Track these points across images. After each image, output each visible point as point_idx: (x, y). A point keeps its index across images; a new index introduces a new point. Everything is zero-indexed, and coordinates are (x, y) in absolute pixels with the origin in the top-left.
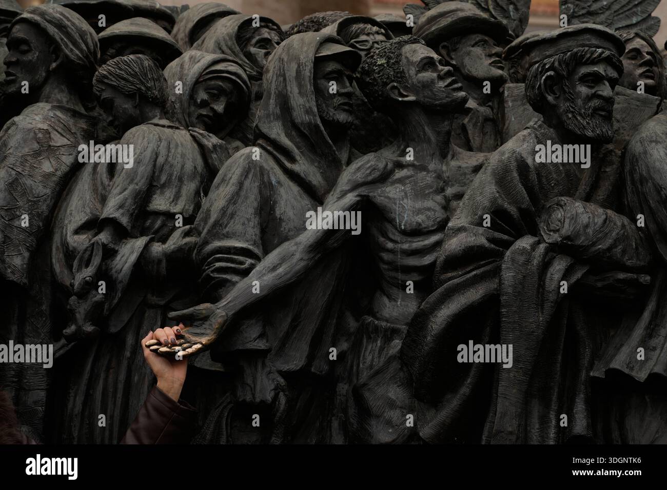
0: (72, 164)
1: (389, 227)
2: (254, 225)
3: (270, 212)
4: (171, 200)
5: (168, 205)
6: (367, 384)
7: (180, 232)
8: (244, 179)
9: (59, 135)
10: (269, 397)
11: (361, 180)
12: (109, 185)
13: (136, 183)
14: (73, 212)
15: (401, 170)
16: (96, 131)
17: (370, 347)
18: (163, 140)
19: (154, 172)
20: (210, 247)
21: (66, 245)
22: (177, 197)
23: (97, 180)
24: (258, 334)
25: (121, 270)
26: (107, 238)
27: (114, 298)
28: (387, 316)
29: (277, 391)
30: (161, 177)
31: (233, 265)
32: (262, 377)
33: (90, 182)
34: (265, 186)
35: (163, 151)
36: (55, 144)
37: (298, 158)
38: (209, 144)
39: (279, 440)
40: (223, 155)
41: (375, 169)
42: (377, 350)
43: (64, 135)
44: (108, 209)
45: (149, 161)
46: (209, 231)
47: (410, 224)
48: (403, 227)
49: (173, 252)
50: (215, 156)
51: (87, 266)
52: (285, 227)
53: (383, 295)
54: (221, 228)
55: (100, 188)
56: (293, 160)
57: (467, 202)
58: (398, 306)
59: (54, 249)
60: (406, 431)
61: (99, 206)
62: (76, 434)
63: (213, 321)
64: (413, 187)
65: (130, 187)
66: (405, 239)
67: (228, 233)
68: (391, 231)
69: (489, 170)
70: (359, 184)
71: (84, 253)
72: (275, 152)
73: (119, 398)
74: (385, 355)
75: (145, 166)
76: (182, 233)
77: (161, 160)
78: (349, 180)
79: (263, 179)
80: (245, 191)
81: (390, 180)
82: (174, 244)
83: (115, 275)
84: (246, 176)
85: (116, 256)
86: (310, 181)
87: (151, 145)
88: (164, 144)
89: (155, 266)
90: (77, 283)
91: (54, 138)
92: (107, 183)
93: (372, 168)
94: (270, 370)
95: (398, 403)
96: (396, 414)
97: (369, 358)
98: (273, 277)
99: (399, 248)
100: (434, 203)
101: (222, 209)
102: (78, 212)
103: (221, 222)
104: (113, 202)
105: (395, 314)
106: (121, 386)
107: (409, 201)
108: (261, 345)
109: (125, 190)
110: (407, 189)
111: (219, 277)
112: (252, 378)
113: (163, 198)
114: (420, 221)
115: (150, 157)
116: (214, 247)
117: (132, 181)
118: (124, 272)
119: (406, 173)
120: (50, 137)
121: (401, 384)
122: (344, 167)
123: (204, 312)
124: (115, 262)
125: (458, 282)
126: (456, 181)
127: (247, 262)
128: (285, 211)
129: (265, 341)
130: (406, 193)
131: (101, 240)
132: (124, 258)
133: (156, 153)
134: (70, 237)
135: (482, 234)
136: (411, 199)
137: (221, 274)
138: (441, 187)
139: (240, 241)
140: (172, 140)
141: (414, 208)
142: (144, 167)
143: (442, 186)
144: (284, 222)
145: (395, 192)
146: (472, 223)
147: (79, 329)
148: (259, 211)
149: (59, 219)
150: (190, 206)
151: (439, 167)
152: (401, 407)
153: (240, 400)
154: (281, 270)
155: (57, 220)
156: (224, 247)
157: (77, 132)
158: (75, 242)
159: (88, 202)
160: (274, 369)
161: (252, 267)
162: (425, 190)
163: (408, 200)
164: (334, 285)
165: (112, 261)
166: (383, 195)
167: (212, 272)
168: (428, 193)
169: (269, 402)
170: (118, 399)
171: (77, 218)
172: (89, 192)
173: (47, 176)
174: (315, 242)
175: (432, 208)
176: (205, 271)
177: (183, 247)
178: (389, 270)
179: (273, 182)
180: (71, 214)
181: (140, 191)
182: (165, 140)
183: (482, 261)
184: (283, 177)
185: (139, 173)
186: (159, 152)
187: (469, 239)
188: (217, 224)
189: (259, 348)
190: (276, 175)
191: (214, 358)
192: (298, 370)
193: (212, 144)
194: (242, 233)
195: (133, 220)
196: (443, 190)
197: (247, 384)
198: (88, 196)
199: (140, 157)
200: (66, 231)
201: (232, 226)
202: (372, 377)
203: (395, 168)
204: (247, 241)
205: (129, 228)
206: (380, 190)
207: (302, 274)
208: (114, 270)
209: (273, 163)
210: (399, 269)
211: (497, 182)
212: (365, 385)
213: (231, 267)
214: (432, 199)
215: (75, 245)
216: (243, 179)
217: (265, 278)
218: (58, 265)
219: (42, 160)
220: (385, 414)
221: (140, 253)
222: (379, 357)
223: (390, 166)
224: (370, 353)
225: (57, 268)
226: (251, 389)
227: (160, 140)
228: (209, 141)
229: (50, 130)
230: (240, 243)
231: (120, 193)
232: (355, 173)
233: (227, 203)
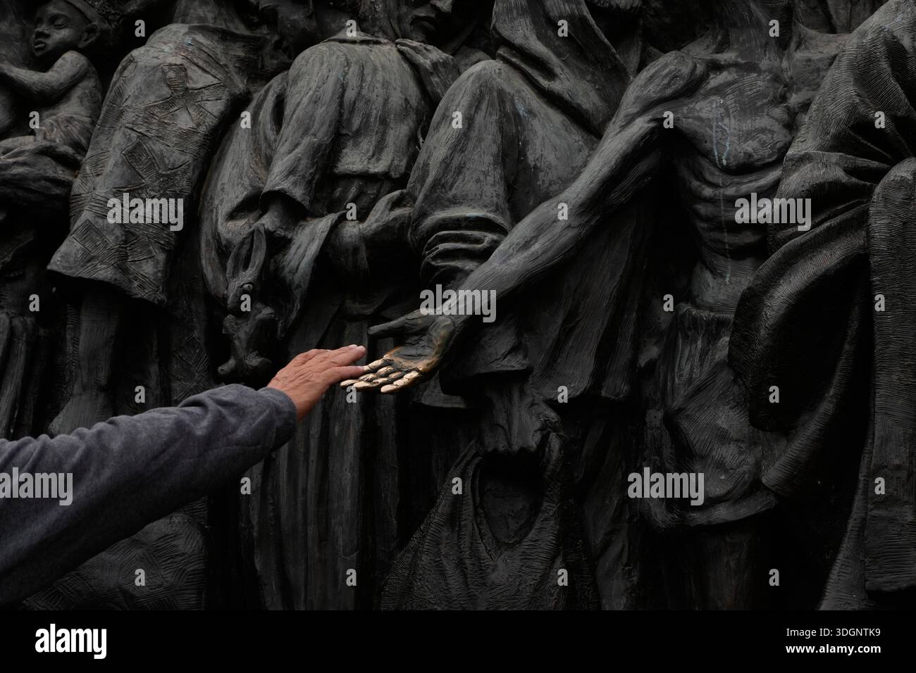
0: (222, 113)
1: (704, 163)
2: (494, 182)
3: (518, 159)
4: (371, 153)
5: (365, 163)
6: (683, 409)
7: (386, 201)
8: (475, 112)
9: (200, 72)
10: (533, 441)
11: (655, 96)
12: (275, 141)
13: (313, 134)
14: (225, 186)
15: (718, 73)
16: (260, 58)
17: (687, 353)
18: (352, 65)
19: (341, 115)
20: (429, 222)
21: (217, 238)
22: (379, 148)
23: (259, 134)
24: (509, 348)
25: (297, 268)
26: (273, 222)
27: (291, 311)
28: (711, 300)
29: (545, 432)
30: (353, 121)
31: (464, 246)
32: (519, 411)
33: (248, 137)
34: (509, 120)
35: (353, 81)
36: (194, 86)
37: (558, 71)
38: (426, 63)
39: (554, 505)
40: (450, 76)
41: (676, 77)
42: (698, 355)
43: (208, 70)
44: (273, 177)
45: (332, 97)
46: (426, 197)
47: (735, 156)
48: (724, 162)
49: (377, 234)
50: (437, 79)
51: (246, 267)
52: (543, 179)
53: (704, 269)
54: (443, 189)
55: (264, 146)
56: (550, 75)
57: (814, 115)
58: (726, 285)
59: (203, 245)
60: (746, 476)
61: (261, 172)
62: (255, 520)
63: (434, 334)
64: (737, 99)
65: (304, 141)
66: (729, 179)
67: (454, 196)
68: (708, 169)
69: (845, 62)
70: (652, 103)
71: (240, 248)
72: (523, 66)
73: (312, 461)
74: (709, 361)
75: (326, 106)
76: (388, 203)
77: (350, 94)
78: (637, 98)
79: (504, 109)
80: (476, 130)
81: (702, 91)
82: (377, 221)
83: (289, 277)
84: (478, 108)
85: (289, 248)
86: (579, 105)
87: (334, 73)
88: (354, 69)
89: (350, 258)
90: (232, 295)
91: (194, 78)
92: (272, 138)
93: (671, 76)
94: (533, 400)
95: (733, 434)
96: (730, 452)
97: (687, 369)
98: (526, 257)
99: (721, 196)
100: (771, 119)
101: (443, 161)
102: (233, 185)
103: (443, 181)
104: (280, 166)
105: (721, 297)
106: (314, 444)
107: (733, 121)
108: (515, 363)
109: (297, 145)
110: (729, 103)
111: (445, 266)
112: (505, 414)
113: (359, 152)
114: (750, 150)
115: (334, 93)
116: (435, 220)
117: (306, 132)
118: (302, 271)
119: (726, 78)
120: (186, 76)
121: (735, 404)
122: (632, 78)
123: (420, 321)
124: (288, 257)
125: (802, 241)
126: (803, 83)
127: (487, 239)
128: (542, 155)
129: (520, 357)
130: (727, 109)
131: (264, 225)
132: (301, 251)
133: (343, 84)
134: (222, 224)
135: (836, 164)
136: (735, 118)
137: (448, 261)
138: (781, 94)
139: (474, 208)
140: (366, 62)
141: (740, 131)
142: (324, 108)
143: (783, 93)
144: (541, 171)
145: (709, 109)
146: (822, 148)
147: (240, 362)
148: (500, 159)
149: (208, 199)
150: (401, 161)
151: (776, 64)
152: (737, 440)
153: (490, 449)
154: (536, 247)
155: (206, 200)
156: (450, 218)
157: (228, 63)
158: (229, 232)
159: (246, 168)
160: (539, 398)
161: (494, 245)
162: (757, 101)
163: (730, 120)
164: (628, 260)
165: (285, 255)
166: (691, 115)
167: (434, 258)
168: (762, 106)
169: (533, 450)
170: (311, 463)
171: (232, 195)
172: (248, 153)
173: (185, 135)
174: (589, 199)
175: (768, 128)
176: (425, 256)
177: (390, 225)
178: (710, 230)
179: (521, 112)
180: (223, 190)
181: (320, 146)
182: (356, 63)
183: (838, 205)
184: (536, 103)
185: (318, 118)
186: (348, 83)
187: (816, 173)
188: (437, 184)
189: (509, 369)
190: (526, 99)
191: (447, 389)
192: (578, 396)
193: (431, 61)
194: (476, 195)
195: (312, 191)
196: (784, 98)
197: (499, 425)
198: (246, 160)
199: (317, 93)
200: (216, 216)
201: (461, 185)
202: (691, 397)
203: (708, 71)
204: (486, 206)
205: (306, 203)
206: (687, 108)
207: (571, 248)
208: (287, 270)
209: (521, 82)
210: (724, 227)
211: (856, 80)
212: (680, 410)
213: (461, 250)
214: (768, 115)
215: (229, 236)
216: (472, 113)
217: (513, 261)
218: (209, 268)
219: (176, 112)
220: (714, 453)
221: (323, 240)
222: (701, 365)
223: (700, 69)
224: (688, 360)
225: (209, 273)
226: (506, 433)
227: (348, 64)
228: (426, 58)
229: (186, 64)
230: (474, 210)
231: (290, 152)
232: (645, 86)
233: (450, 151)
